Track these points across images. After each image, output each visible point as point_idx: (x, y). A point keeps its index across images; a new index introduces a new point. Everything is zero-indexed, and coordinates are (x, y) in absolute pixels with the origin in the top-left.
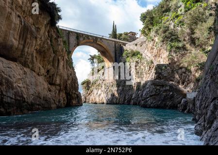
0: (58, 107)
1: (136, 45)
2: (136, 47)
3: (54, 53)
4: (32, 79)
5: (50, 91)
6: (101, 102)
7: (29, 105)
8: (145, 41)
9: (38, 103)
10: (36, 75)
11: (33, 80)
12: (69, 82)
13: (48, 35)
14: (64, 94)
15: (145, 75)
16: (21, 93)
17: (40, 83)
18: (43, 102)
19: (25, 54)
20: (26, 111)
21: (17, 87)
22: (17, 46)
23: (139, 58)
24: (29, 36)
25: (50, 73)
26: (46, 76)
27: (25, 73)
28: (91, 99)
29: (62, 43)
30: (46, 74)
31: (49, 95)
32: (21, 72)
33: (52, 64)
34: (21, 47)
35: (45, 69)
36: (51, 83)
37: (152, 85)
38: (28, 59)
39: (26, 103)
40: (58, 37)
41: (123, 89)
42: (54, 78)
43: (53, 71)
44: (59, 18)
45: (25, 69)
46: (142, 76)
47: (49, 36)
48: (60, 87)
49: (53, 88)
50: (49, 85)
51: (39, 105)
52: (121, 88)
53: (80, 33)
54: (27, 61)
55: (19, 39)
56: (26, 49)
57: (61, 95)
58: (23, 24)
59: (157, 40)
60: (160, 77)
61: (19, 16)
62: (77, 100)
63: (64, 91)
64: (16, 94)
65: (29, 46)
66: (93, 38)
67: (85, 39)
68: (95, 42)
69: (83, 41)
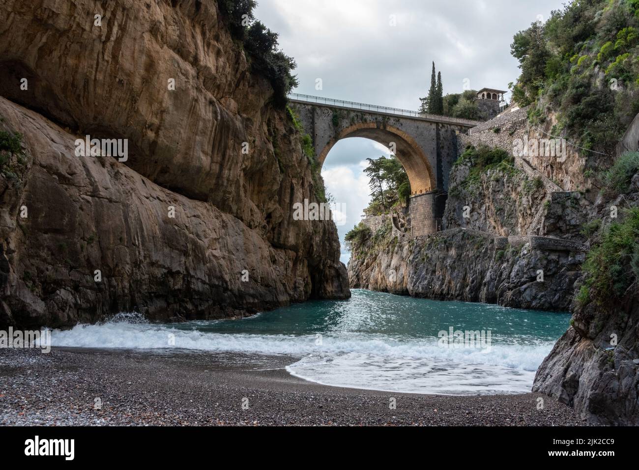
0: (293, 301)
1: (497, 131)
2: (496, 139)
3: (282, 171)
4: (238, 237)
5: (274, 262)
6: (399, 287)
7: (235, 295)
8: (524, 122)
9: (252, 291)
10: (245, 228)
11: (240, 240)
12: (317, 239)
13: (269, 130)
14: (305, 269)
15: (520, 220)
16: (220, 272)
17: (254, 245)
18: (261, 289)
19: (223, 182)
20: (229, 310)
21: (212, 258)
22: (208, 168)
23: (504, 169)
24: (231, 142)
25: (273, 220)
26: (264, 227)
27: (224, 226)
28: (372, 280)
29: (299, 146)
30: (264, 223)
31: (273, 272)
32: (218, 223)
33: (277, 197)
34: (216, 168)
35: (262, 211)
36: (277, 244)
37: (534, 248)
38: (230, 193)
39: (229, 293)
40: (291, 131)
41: (459, 256)
42: (283, 233)
43: (281, 216)
44: (293, 83)
45: (223, 214)
46: (513, 221)
47: (270, 134)
48: (297, 251)
49: (281, 255)
50: (272, 249)
51: (253, 296)
52: (453, 252)
53: (341, 109)
54: (228, 199)
55: (213, 152)
56: (226, 172)
57: (298, 273)
58: (219, 118)
59: (555, 122)
60: (559, 229)
61: (211, 103)
62: (336, 284)
63: (306, 262)
64: (211, 273)
65: (231, 165)
66: (376, 119)
67: (356, 122)
68: (382, 127)
69: (350, 128)
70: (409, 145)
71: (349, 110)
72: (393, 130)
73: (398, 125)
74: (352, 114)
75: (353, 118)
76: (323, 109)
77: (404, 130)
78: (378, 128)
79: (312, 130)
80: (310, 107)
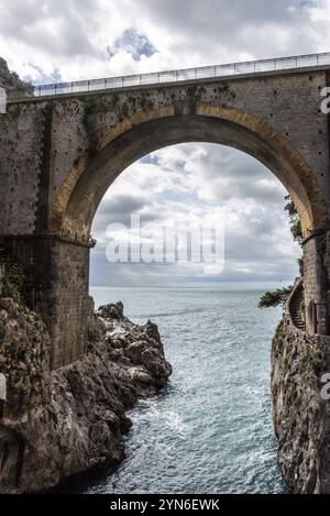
66: (173, 96)
67: (130, 113)
68: (185, 111)
69: (118, 126)
70: (256, 135)
71: (116, 93)
72: (214, 112)
73: (224, 99)
74: (123, 99)
75: (125, 105)
76: (68, 102)
77: (240, 105)
78: (178, 114)
79: (43, 145)
80: (44, 105)
